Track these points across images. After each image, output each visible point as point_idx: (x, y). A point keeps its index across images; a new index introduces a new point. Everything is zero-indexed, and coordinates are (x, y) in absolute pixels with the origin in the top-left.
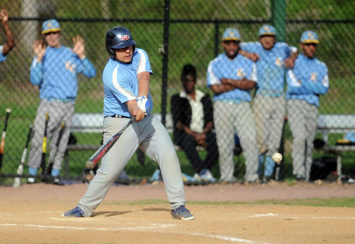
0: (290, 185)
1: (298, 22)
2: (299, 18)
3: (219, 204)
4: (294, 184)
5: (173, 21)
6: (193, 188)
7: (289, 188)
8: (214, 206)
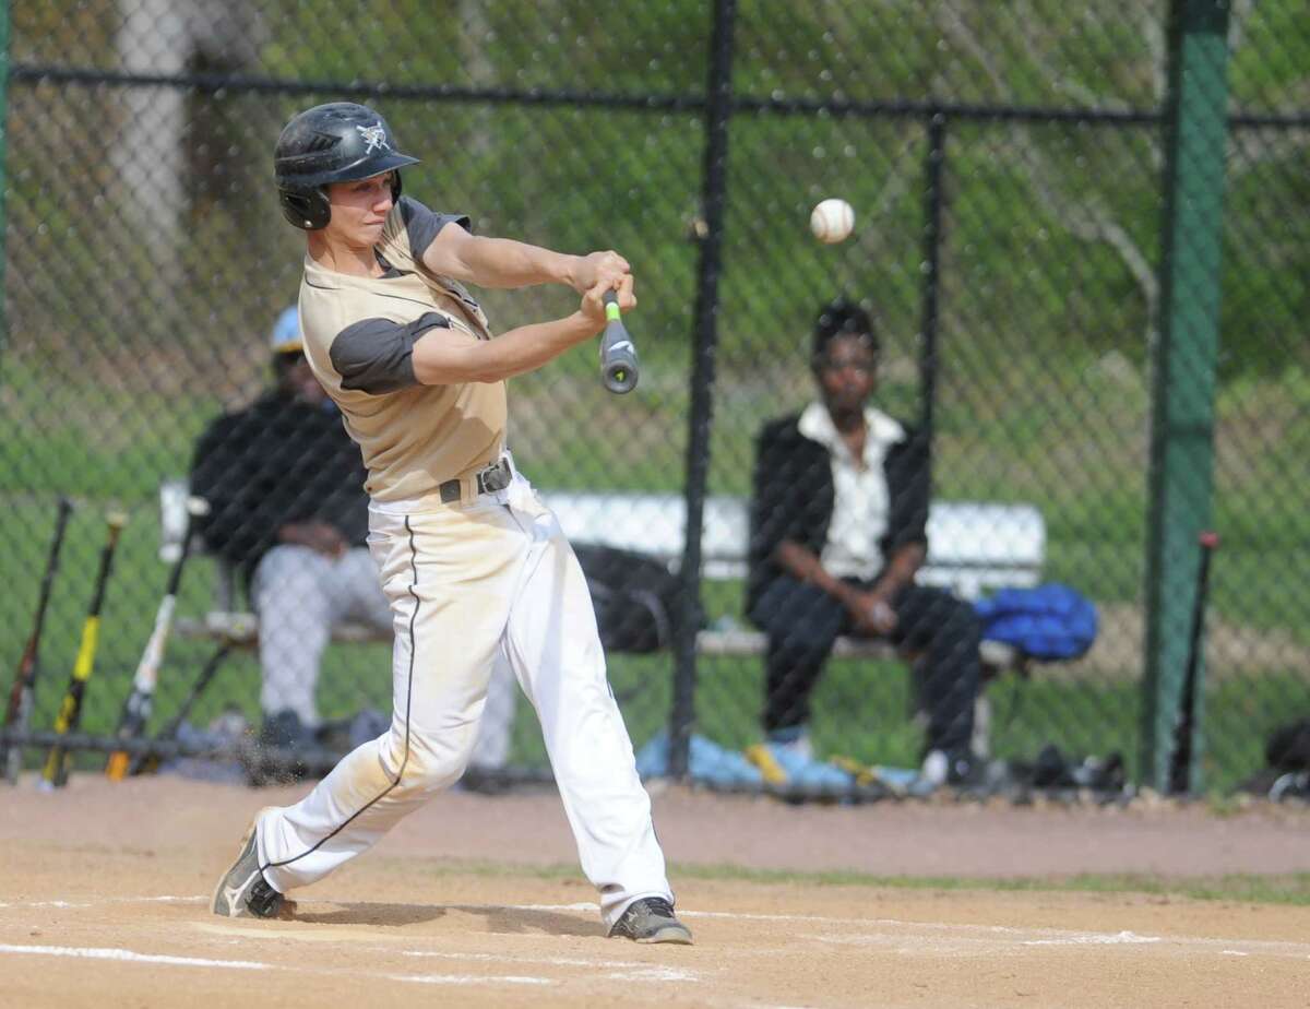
0: (1222, 813)
1: (1281, 124)
2: (1288, 110)
3: (917, 883)
4: (1239, 810)
5: (750, 106)
6: (812, 814)
7: (1221, 827)
8: (891, 891)
